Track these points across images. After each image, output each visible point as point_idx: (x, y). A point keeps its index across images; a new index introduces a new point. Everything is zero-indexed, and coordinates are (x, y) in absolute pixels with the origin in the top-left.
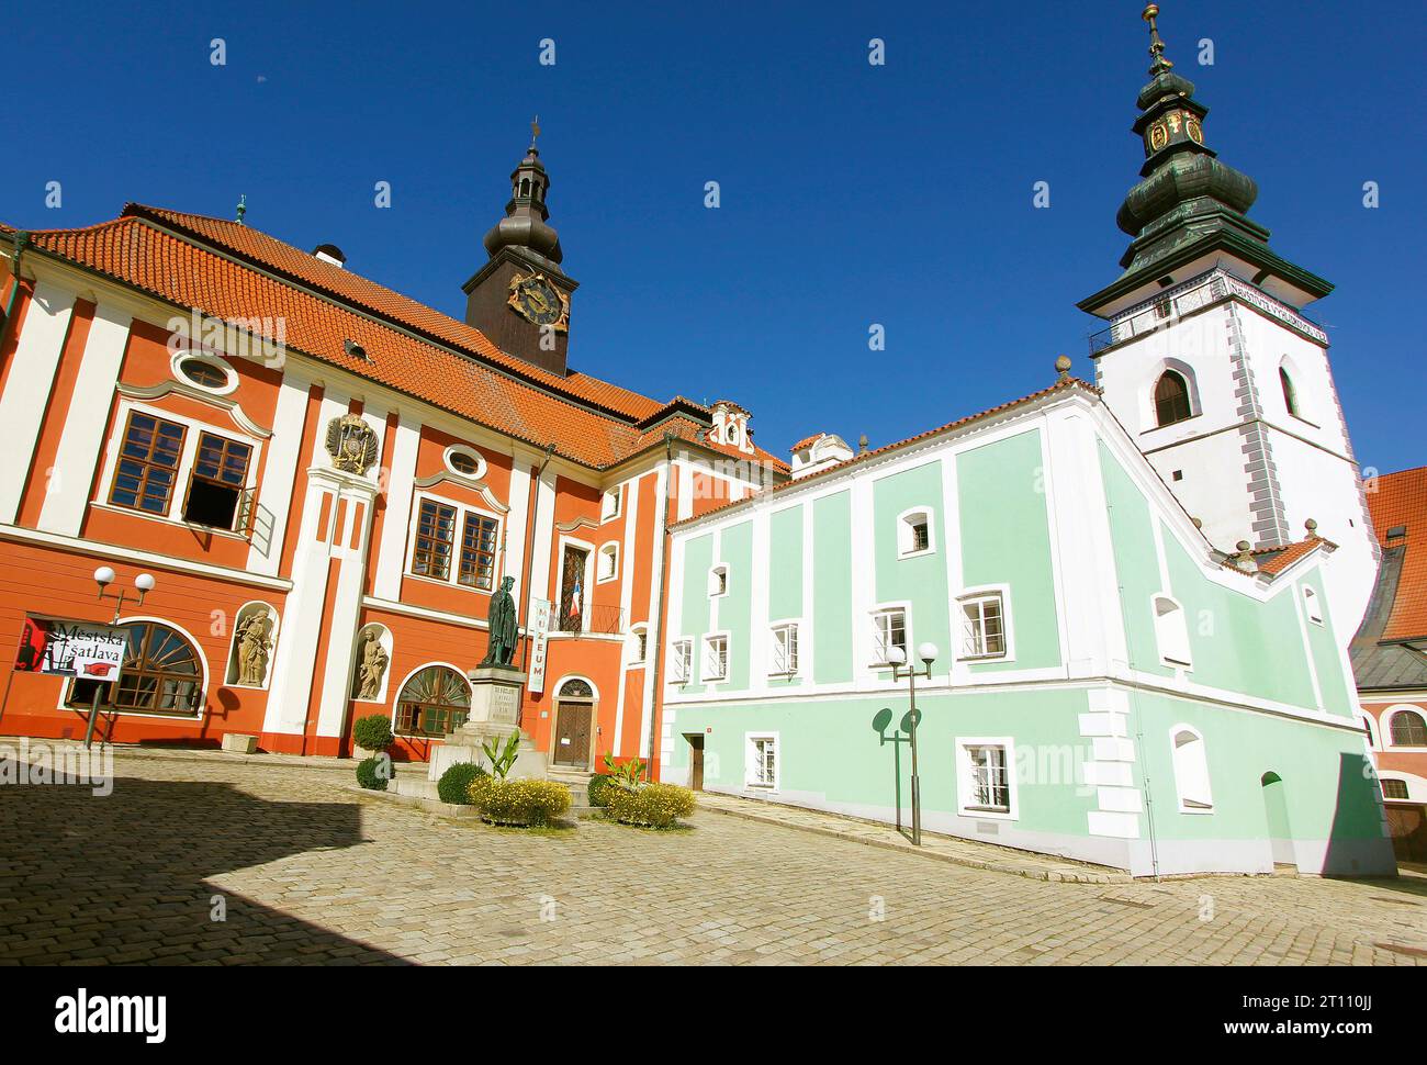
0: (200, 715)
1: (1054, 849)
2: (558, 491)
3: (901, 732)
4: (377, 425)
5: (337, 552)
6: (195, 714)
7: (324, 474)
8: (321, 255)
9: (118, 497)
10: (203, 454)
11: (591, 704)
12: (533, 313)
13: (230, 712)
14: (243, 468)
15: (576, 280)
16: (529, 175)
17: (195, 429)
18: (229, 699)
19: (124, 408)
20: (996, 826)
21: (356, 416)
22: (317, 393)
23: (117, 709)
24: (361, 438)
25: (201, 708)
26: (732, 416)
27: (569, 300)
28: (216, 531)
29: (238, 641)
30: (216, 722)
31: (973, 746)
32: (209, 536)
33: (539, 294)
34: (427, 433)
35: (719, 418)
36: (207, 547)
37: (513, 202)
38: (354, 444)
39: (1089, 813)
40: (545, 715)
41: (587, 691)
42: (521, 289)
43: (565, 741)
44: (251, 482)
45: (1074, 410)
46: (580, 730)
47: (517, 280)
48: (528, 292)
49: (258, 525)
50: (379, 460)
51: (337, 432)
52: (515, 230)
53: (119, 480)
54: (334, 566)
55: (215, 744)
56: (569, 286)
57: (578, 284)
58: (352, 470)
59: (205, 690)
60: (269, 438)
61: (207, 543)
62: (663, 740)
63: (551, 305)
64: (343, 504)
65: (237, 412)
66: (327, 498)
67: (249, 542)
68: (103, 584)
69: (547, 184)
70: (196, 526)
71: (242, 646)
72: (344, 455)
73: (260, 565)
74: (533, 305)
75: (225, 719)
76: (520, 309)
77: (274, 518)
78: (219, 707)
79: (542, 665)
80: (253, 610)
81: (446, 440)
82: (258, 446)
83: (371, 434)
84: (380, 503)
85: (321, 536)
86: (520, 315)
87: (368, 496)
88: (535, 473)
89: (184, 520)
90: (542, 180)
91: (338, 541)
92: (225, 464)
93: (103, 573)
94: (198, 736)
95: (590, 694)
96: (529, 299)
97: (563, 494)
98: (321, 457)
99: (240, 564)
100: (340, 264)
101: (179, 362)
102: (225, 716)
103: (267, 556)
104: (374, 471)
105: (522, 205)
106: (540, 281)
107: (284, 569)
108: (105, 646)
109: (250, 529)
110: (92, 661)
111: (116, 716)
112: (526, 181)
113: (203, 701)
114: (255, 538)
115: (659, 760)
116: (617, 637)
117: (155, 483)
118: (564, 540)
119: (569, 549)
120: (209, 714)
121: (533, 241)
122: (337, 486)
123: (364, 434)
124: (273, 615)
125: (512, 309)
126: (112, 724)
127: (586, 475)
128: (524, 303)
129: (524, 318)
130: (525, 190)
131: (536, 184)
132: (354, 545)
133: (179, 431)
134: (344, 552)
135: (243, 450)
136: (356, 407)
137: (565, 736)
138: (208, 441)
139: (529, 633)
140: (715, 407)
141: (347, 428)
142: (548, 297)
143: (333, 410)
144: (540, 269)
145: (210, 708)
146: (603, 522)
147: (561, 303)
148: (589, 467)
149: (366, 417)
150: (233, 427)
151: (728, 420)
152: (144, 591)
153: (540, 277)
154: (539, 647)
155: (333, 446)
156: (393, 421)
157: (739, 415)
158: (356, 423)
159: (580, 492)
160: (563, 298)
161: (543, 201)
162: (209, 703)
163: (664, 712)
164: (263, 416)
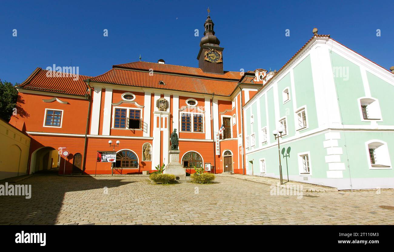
0: (138, 167)
1: (320, 183)
2: (219, 104)
3: (287, 154)
4: (167, 99)
5: (162, 129)
6: (137, 167)
7: (156, 113)
8: (160, 63)
9: (115, 126)
10: (130, 114)
11: (231, 156)
12: (212, 60)
13: (144, 166)
14: (140, 115)
15: (223, 47)
16: (208, 24)
17: (128, 109)
18: (144, 164)
19: (114, 108)
20: (307, 178)
21: (162, 98)
22: (153, 95)
23: (122, 168)
24: (164, 103)
25: (138, 166)
26: (261, 73)
27: (222, 53)
28: (136, 129)
29: (144, 151)
30: (141, 169)
31: (303, 155)
32: (134, 131)
33: (213, 54)
34: (180, 98)
35: (257, 74)
36: (134, 133)
37: (205, 32)
38: (162, 104)
39: (327, 171)
40: (221, 160)
41: (230, 153)
42: (208, 54)
43: (227, 166)
44: (141, 117)
45: (317, 45)
46: (230, 163)
47: (206, 53)
48: (209, 55)
49: (144, 127)
50: (169, 107)
51: (159, 102)
52: (205, 40)
53: (115, 123)
54: (161, 133)
55: (141, 173)
56: (221, 50)
57: (224, 48)
58: (163, 110)
59: (138, 162)
60: (144, 107)
61: (134, 132)
62: (246, 163)
63: (217, 56)
64: (162, 119)
65: (136, 104)
66: (158, 118)
67: (143, 130)
68: (110, 144)
69: (213, 24)
70: (131, 129)
71: (145, 153)
72: (161, 107)
73: (146, 135)
74: (211, 58)
75: (143, 168)
76: (208, 60)
77: (147, 125)
78: (142, 166)
79: (219, 148)
80: (146, 145)
81: (186, 98)
82: (142, 110)
83: (166, 101)
84: (171, 117)
85: (158, 126)
86: (208, 61)
87: (168, 115)
88: (211, 101)
89: (129, 128)
90: (211, 24)
91: (162, 127)
92: (135, 115)
93: (110, 142)
94: (138, 172)
95: (231, 154)
96: (210, 57)
97: (220, 105)
98: (156, 109)
99: (142, 136)
100: (164, 63)
101: (123, 96)
102: (143, 167)
103: (147, 133)
104: (168, 110)
105: (207, 32)
106: (213, 51)
107: (151, 135)
108: (112, 156)
109: (143, 128)
110: (110, 159)
111: (122, 169)
112: (207, 26)
113: (138, 165)
114: (144, 130)
115: (246, 169)
116: (236, 139)
117: (122, 122)
118: (222, 116)
119: (224, 118)
120: (140, 167)
121: (210, 41)
122: (160, 115)
123: (165, 102)
124: (151, 145)
125: (206, 60)
126: (121, 171)
127: (226, 98)
128: (209, 58)
129: (210, 62)
130: (207, 29)
131: (210, 26)
132: (166, 127)
133: (125, 110)
134: (163, 129)
135: (139, 111)
136: (162, 96)
137: (226, 165)
138: (131, 111)
139: (215, 141)
140: (255, 71)
141: (160, 101)
142: (216, 54)
143: (157, 98)
144: (212, 48)
145: (140, 166)
146: (233, 109)
147: (219, 55)
148: (226, 96)
149: (165, 98)
150: (136, 107)
151: (259, 74)
152: (118, 144)
153: (212, 50)
154: (218, 144)
155: (158, 106)
156: (172, 97)
157: (263, 72)
158: (162, 100)
159: (225, 103)
160: (220, 53)
161: (213, 29)
162: (140, 165)
163: (246, 156)
164: (142, 103)
